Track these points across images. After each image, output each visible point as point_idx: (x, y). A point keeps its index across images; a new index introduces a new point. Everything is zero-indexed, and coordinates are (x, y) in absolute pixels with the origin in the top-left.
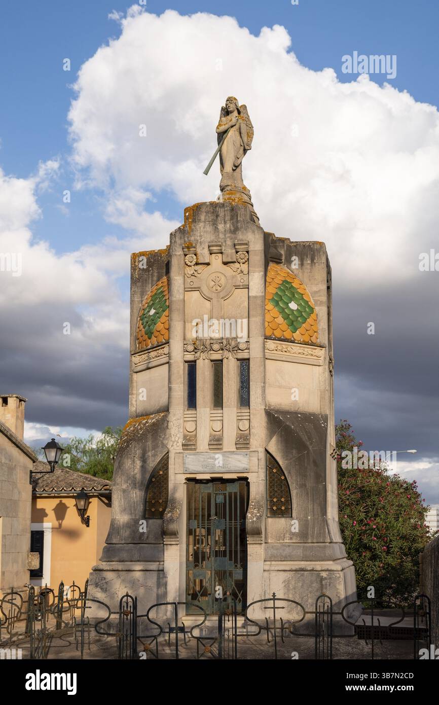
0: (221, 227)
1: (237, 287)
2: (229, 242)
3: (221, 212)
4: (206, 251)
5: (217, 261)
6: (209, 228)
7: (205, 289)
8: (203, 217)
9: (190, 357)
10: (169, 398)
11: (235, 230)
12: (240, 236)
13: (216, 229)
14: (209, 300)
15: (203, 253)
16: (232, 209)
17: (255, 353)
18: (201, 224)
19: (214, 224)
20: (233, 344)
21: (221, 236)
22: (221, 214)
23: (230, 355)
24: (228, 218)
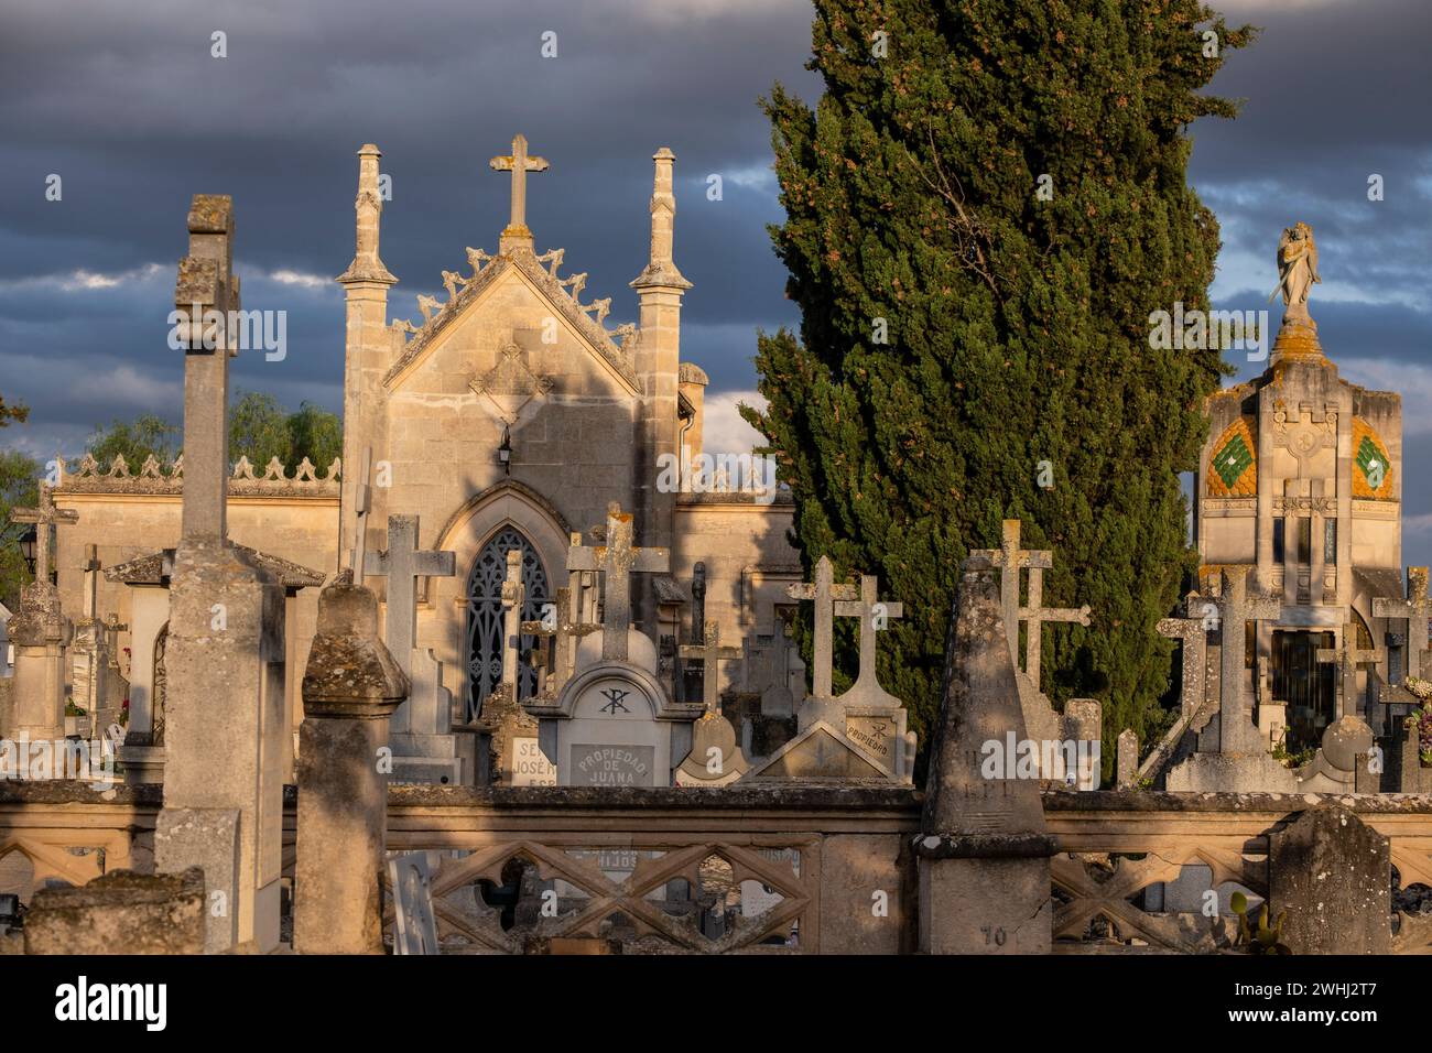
0: (1311, 387)
1: (1325, 447)
2: (1319, 403)
3: (1312, 372)
4: (1296, 410)
5: (1306, 420)
6: (1299, 387)
7: (1293, 447)
8: (1293, 375)
9: (1278, 513)
10: (1256, 552)
11: (1325, 392)
12: (1330, 398)
13: (1306, 389)
14: (1298, 458)
15: (1293, 410)
16: (1323, 370)
17: (1343, 514)
18: (1292, 383)
19: (1305, 383)
20: (1322, 503)
21: (1311, 396)
22: (1312, 374)
23: (1317, 513)
24: (1318, 379)
